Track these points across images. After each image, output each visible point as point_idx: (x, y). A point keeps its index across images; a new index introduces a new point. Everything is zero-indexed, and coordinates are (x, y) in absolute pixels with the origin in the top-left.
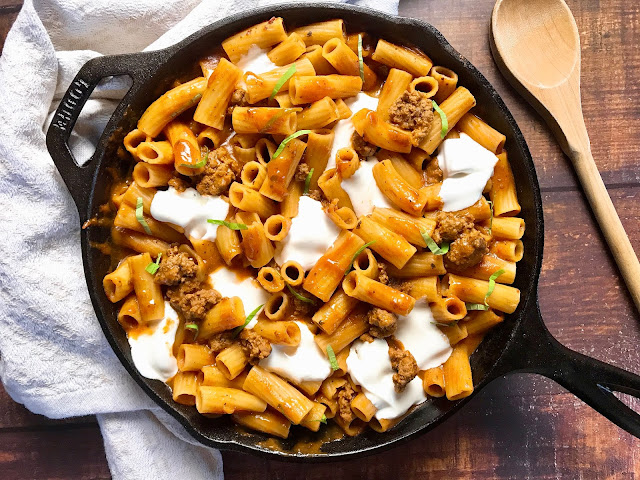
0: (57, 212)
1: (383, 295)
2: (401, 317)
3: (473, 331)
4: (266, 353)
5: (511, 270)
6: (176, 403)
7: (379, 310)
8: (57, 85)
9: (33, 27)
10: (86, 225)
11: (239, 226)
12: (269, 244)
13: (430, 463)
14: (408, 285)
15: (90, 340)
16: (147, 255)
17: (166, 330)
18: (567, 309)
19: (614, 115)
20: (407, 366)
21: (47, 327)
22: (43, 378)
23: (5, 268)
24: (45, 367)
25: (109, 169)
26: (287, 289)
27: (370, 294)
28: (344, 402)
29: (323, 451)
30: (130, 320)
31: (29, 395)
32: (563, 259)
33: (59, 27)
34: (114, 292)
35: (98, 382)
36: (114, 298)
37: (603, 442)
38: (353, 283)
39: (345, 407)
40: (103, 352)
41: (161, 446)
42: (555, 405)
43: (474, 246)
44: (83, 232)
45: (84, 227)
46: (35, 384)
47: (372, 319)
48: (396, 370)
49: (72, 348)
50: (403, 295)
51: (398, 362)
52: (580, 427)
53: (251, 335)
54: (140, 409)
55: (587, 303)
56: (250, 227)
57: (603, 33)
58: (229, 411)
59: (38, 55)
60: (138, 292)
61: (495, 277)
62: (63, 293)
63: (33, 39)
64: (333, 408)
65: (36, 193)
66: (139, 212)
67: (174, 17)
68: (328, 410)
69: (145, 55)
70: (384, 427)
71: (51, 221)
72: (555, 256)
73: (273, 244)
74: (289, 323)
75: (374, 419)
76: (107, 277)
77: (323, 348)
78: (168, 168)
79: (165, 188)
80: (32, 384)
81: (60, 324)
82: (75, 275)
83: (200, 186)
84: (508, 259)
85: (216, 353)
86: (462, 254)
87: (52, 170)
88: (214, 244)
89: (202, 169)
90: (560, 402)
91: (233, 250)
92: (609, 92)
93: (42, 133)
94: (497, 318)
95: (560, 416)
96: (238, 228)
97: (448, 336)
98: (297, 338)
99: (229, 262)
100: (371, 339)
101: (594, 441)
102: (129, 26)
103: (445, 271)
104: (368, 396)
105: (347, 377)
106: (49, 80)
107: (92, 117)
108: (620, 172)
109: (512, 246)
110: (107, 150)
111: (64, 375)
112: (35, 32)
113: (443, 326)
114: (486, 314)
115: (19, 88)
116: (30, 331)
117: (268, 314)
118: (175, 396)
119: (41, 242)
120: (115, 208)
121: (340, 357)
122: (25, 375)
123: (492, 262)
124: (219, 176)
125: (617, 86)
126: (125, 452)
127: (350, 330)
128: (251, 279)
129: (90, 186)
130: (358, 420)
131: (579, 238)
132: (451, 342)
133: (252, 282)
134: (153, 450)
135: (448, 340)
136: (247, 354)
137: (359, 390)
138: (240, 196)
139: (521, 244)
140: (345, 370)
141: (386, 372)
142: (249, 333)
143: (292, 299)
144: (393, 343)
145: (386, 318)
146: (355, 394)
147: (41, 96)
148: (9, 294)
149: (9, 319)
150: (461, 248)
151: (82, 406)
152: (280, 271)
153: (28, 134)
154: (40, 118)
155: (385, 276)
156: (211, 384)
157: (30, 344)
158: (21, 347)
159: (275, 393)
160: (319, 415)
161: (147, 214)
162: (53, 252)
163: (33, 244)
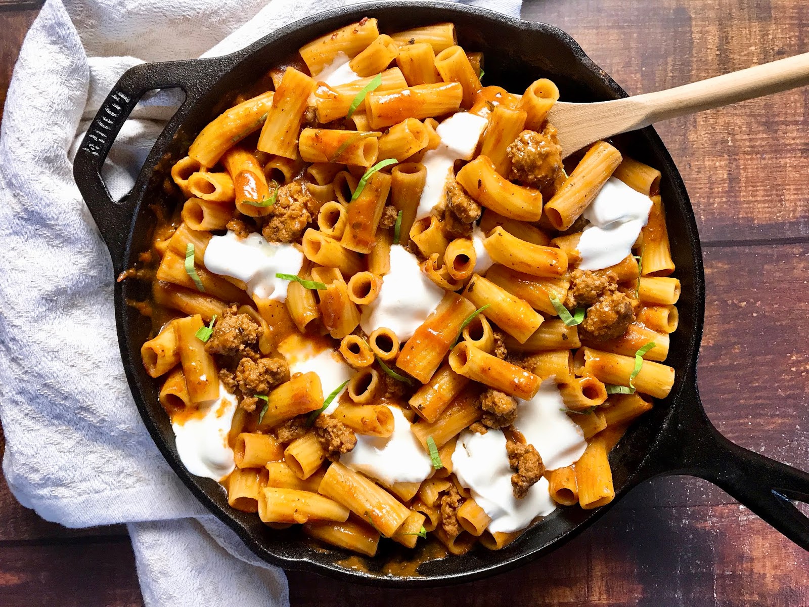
0: (83, 261)
1: (500, 373)
2: (523, 402)
3: (614, 421)
4: (349, 446)
5: (663, 343)
6: (233, 509)
7: (495, 393)
8: (88, 100)
9: (60, 25)
10: (122, 277)
11: (316, 284)
12: (354, 308)
13: (554, 592)
14: (533, 361)
15: (122, 427)
16: (198, 317)
17: (220, 414)
18: (730, 396)
19: (789, 151)
20: (530, 464)
21: (67, 409)
22: (62, 474)
23: (16, 331)
24: (63, 460)
25: (153, 207)
26: (377, 364)
27: (484, 371)
28: (448, 510)
29: (421, 573)
30: (175, 401)
31: (42, 497)
32: (725, 333)
33: (92, 26)
34: (155, 363)
35: (130, 481)
36: (154, 373)
37: (776, 567)
38: (463, 358)
39: (449, 517)
40: (139, 443)
41: (210, 565)
42: (715, 519)
43: (618, 312)
44: (118, 286)
45: (119, 280)
46: (49, 483)
47: (486, 403)
48: (515, 469)
49: (98, 436)
50: (526, 374)
51: (518, 459)
52: (746, 549)
53: (331, 422)
54: (184, 517)
55: (756, 389)
56: (330, 287)
57: (776, 49)
58: (301, 519)
59: (65, 61)
60: (186, 365)
61: (643, 353)
62: (88, 365)
63: (59, 40)
64: (434, 518)
65: (58, 236)
66: (190, 262)
67: (238, 18)
68: (428, 522)
69: (202, 62)
70: (500, 543)
71: (76, 272)
72: (715, 328)
73: (359, 307)
74: (379, 408)
75: (487, 533)
76: (146, 345)
77: (422, 440)
78: (227, 207)
79: (222, 232)
80: (46, 482)
81: (85, 405)
82: (105, 343)
83: (267, 231)
84: (659, 330)
85: (285, 445)
86: (603, 322)
87: (79, 207)
88: (284, 306)
89: (271, 208)
90: (721, 516)
91: (309, 313)
92: (783, 123)
93: (67, 160)
94: (645, 405)
95: (721, 532)
96: (314, 288)
97: (582, 427)
98: (389, 427)
99: (302, 328)
100: (484, 429)
101: (764, 566)
102: (180, 27)
103: (579, 344)
104: (479, 502)
105: (452, 478)
106: (78, 93)
107: (131, 140)
108: (797, 224)
109: (665, 313)
110: (151, 182)
111: (87, 471)
112: (62, 32)
113: (576, 414)
114: (630, 400)
115: (40, 102)
116: (45, 413)
117: (352, 395)
118: (231, 500)
119: (61, 299)
120: (159, 257)
121: (444, 452)
122: (37, 471)
123: (639, 333)
124: (292, 218)
125: (794, 115)
126: (164, 574)
127: (457, 418)
128: (331, 350)
129: (128, 228)
130: (466, 534)
131: (746, 307)
132: (585, 435)
133: (333, 355)
134: (200, 570)
135: (582, 432)
136: (325, 446)
137: (467, 494)
138: (316, 246)
139: (676, 311)
140: (450, 470)
141: (502, 472)
142: (328, 420)
143: (383, 376)
144: (511, 435)
145: (503, 403)
146: (463, 500)
147: (67, 113)
148: (20, 365)
149: (19, 398)
150: (601, 314)
151: (110, 512)
152: (368, 341)
153: (49, 161)
154: (66, 140)
155: (502, 349)
156: (277, 485)
157: (44, 431)
158: (33, 434)
159: (361, 497)
160: (417, 528)
161: (200, 265)
162: (77, 312)
163: (51, 301)
